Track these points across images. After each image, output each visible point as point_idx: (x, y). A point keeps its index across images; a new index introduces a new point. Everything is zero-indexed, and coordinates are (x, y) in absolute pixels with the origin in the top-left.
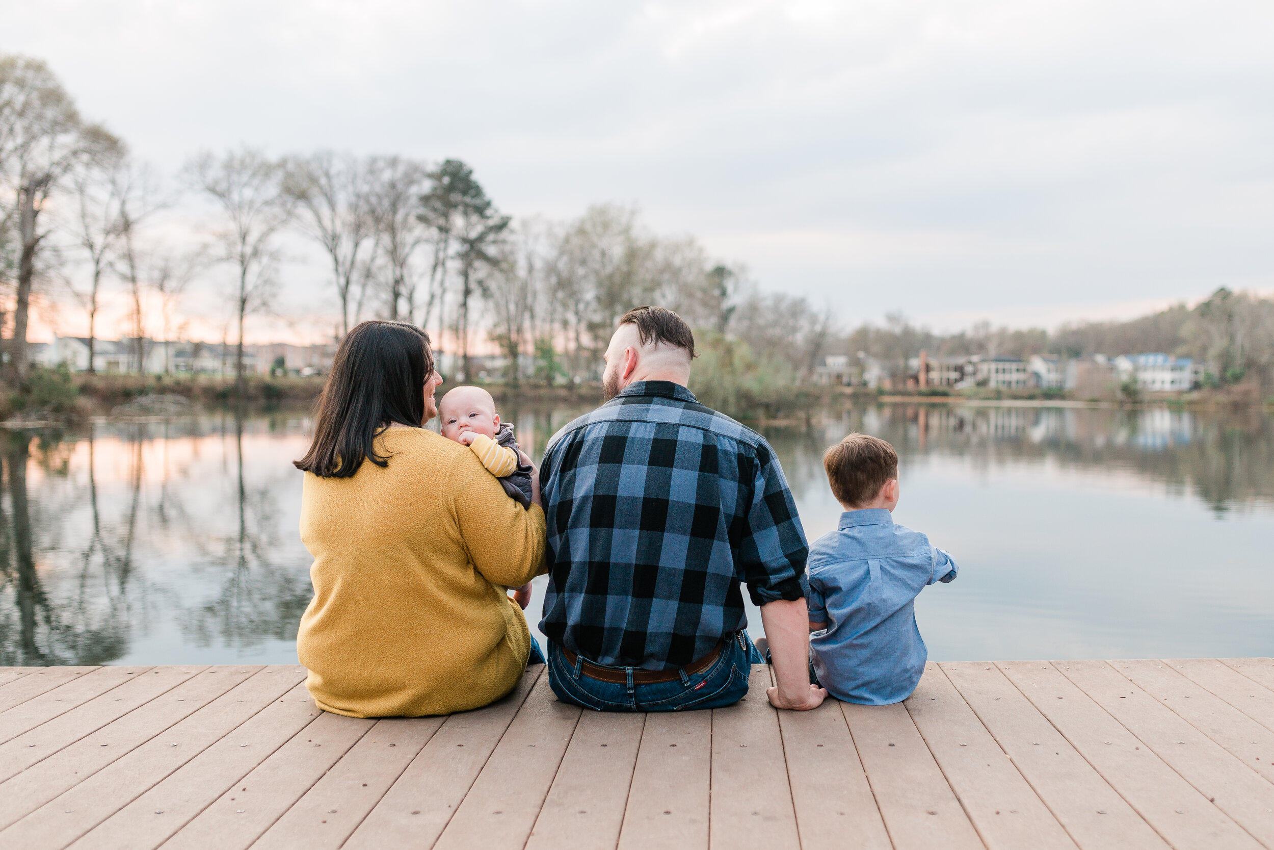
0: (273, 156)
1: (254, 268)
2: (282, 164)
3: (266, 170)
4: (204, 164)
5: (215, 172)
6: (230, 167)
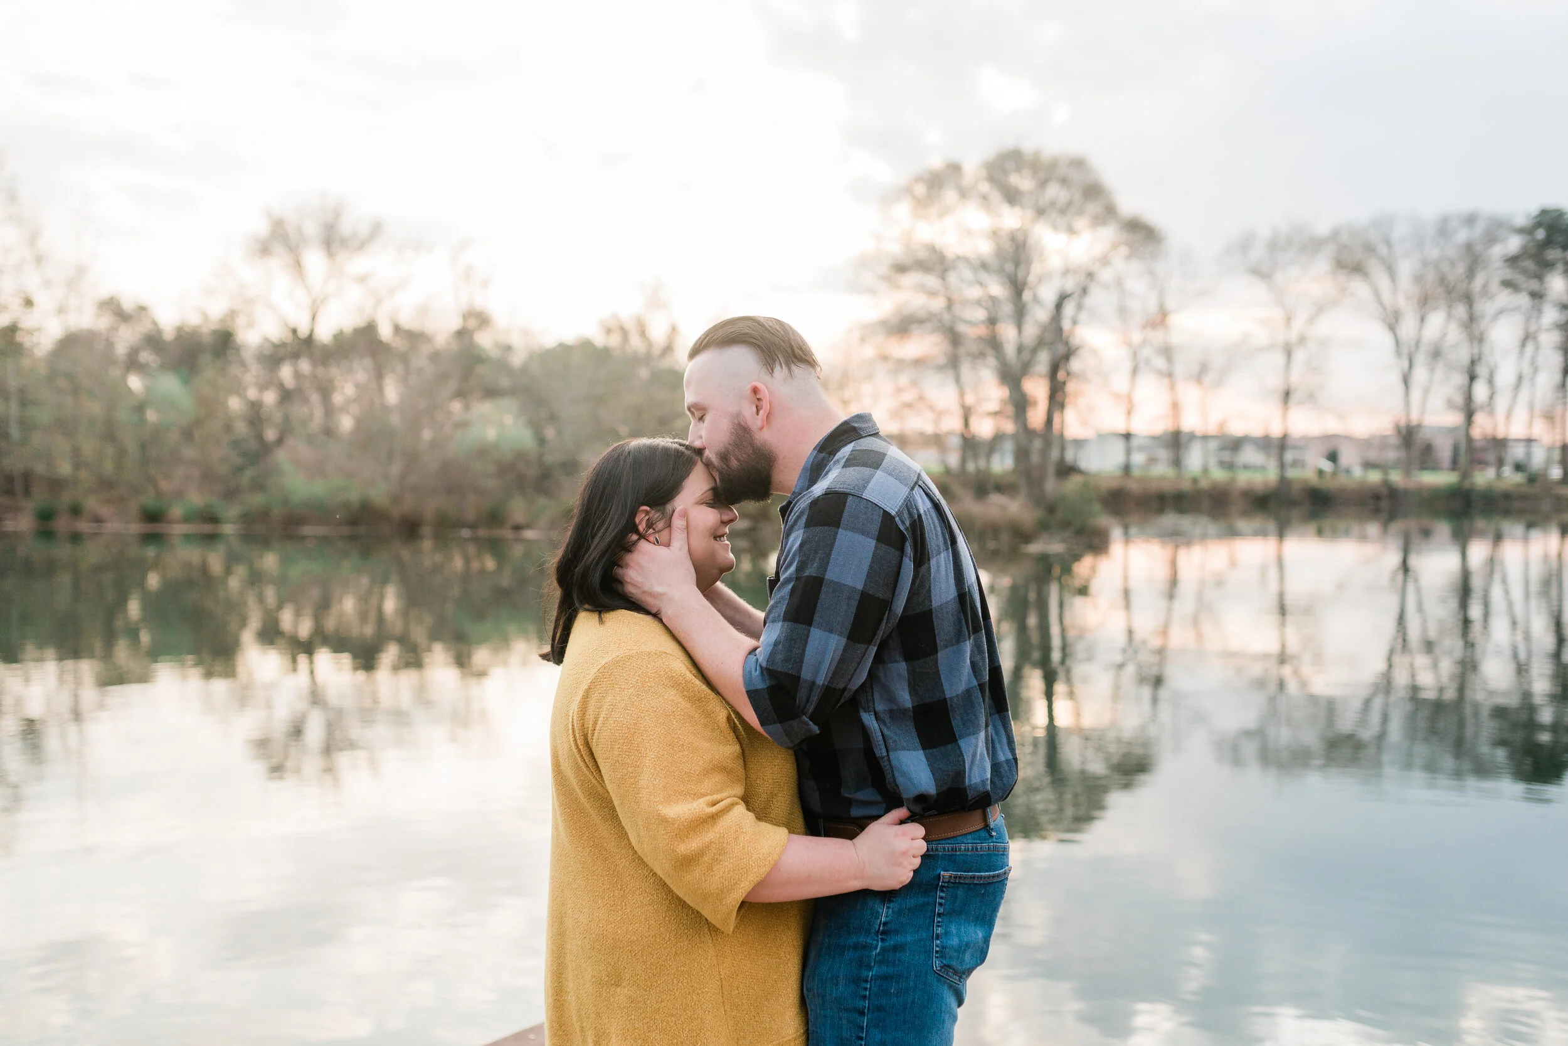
0: (1322, 228)
1: (1299, 356)
2: (1335, 235)
3: (1312, 245)
4: (1245, 245)
5: (1258, 252)
6: (1274, 245)
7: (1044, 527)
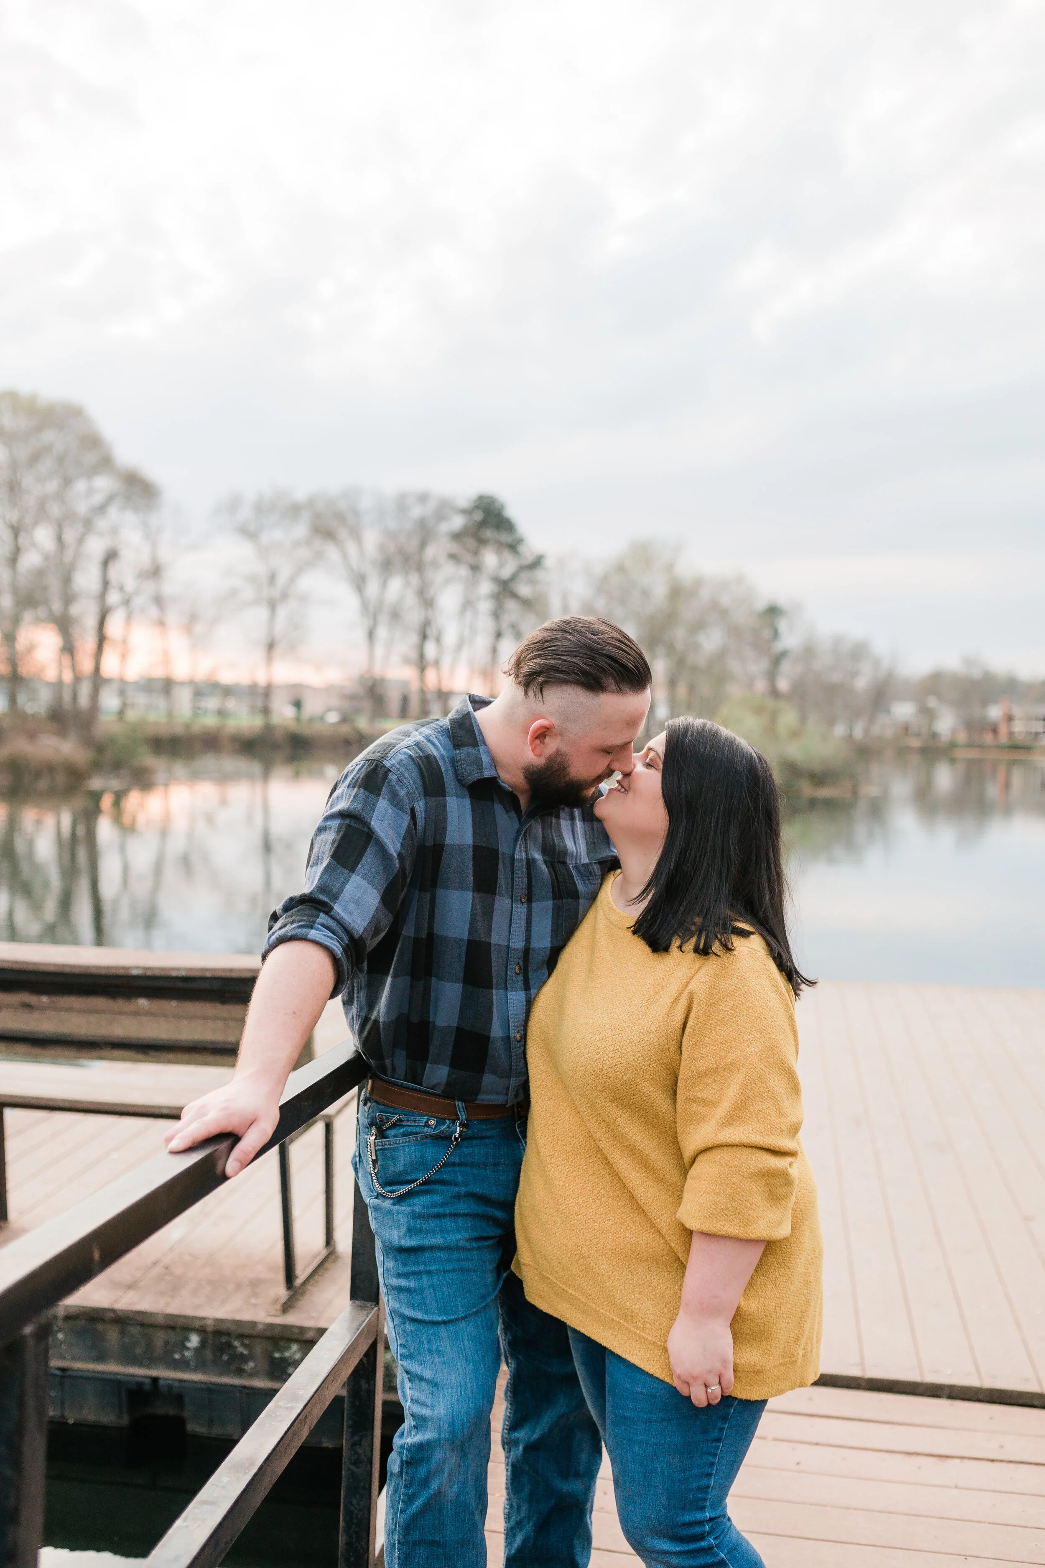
0: (301, 494)
1: (283, 612)
2: (311, 502)
3: (294, 510)
4: (233, 504)
5: (245, 513)
6: (262, 508)
7: (96, 766)
